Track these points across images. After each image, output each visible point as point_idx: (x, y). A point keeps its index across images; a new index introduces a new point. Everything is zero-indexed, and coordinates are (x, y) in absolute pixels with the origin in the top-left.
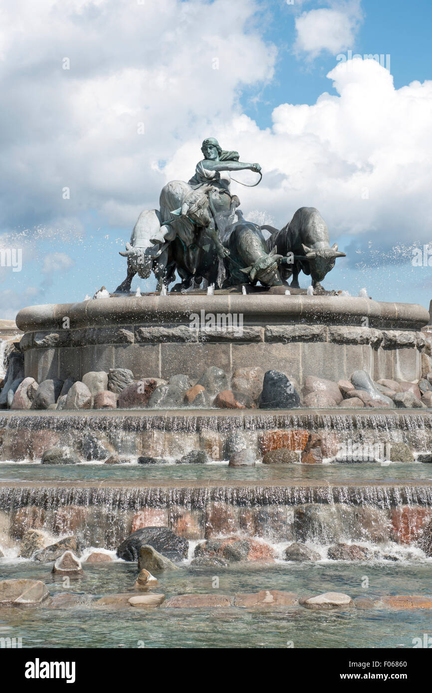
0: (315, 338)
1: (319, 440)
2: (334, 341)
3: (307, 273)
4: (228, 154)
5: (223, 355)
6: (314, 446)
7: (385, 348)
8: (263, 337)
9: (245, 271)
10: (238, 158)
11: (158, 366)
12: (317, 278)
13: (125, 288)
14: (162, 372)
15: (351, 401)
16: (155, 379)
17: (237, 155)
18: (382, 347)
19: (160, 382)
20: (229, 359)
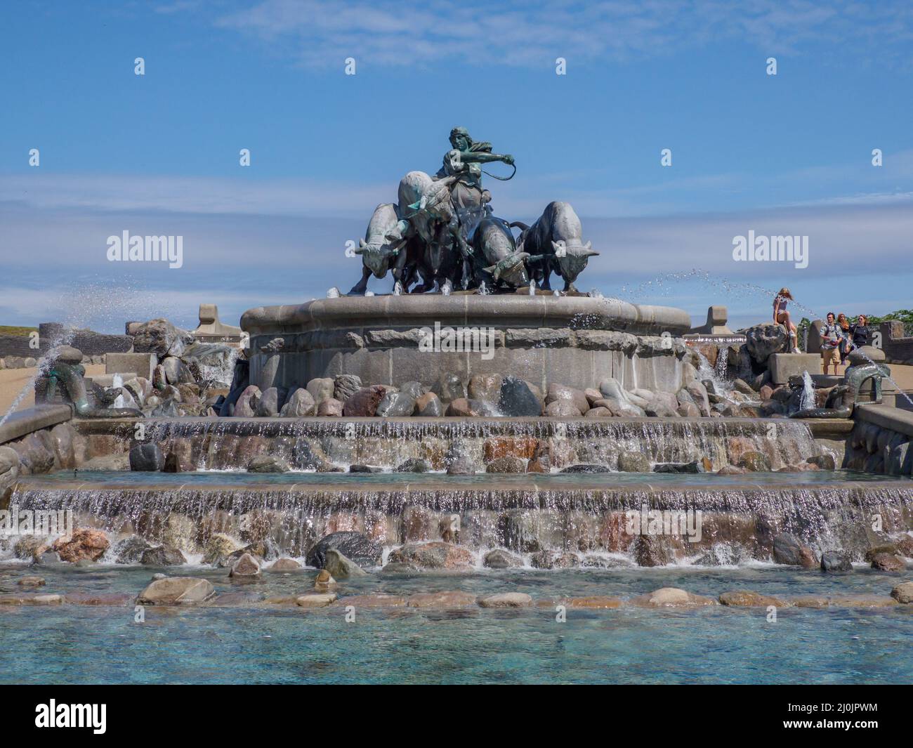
0: (561, 343)
1: (548, 448)
2: (581, 346)
3: (559, 273)
4: (479, 145)
5: (460, 362)
6: (541, 454)
7: (641, 355)
8: (503, 342)
9: (488, 270)
10: (491, 149)
11: (388, 372)
12: (569, 279)
13: (360, 289)
14: (393, 379)
15: (598, 411)
16: (385, 386)
17: (489, 146)
18: (637, 354)
19: (389, 389)
20: (466, 364)
